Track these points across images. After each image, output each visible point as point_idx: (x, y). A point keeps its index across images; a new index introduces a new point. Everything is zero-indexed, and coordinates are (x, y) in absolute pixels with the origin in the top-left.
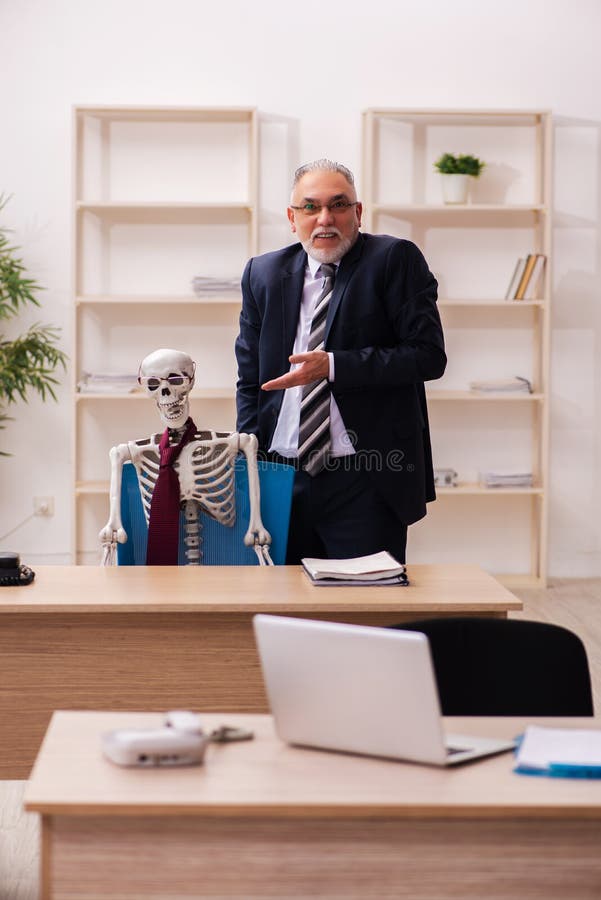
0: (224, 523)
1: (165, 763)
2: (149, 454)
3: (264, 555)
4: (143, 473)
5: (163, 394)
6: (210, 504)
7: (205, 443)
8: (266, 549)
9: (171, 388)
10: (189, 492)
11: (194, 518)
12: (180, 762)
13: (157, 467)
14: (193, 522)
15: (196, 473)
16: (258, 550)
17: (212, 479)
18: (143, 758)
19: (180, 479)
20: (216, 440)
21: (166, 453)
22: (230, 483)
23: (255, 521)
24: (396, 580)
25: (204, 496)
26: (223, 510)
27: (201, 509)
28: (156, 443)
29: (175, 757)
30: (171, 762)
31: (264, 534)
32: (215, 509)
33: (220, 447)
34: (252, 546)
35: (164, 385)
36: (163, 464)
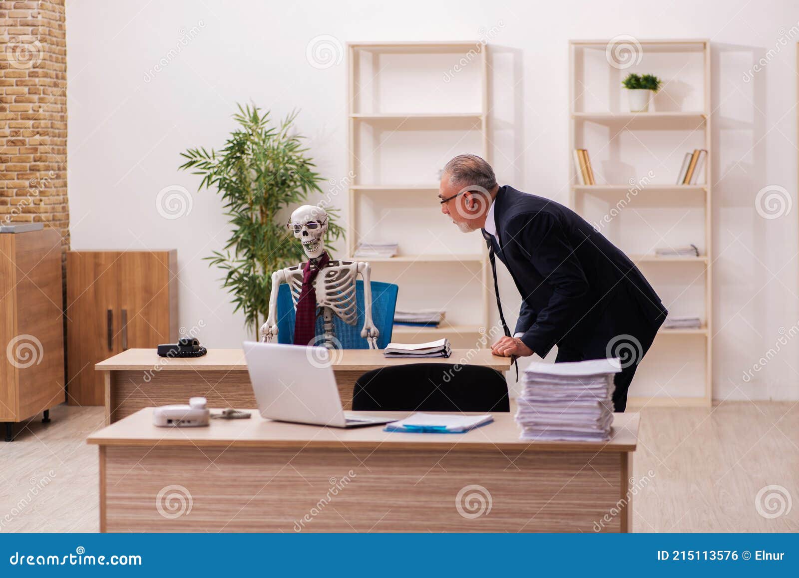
0: (348, 322)
1: (182, 424)
2: (297, 276)
3: (373, 344)
4: (294, 290)
5: (304, 235)
6: (336, 310)
7: (335, 268)
8: (375, 340)
9: (309, 231)
10: (322, 301)
11: (329, 319)
12: (192, 424)
13: (301, 284)
14: (328, 322)
15: (328, 288)
16: (369, 340)
17: (340, 292)
18: (170, 421)
19: (316, 292)
20: (342, 266)
21: (308, 274)
22: (353, 294)
23: (368, 321)
24: (440, 354)
25: (332, 303)
26: (346, 313)
27: (333, 313)
28: (302, 269)
29: (189, 422)
30: (186, 424)
31: (374, 329)
32: (340, 313)
33: (345, 271)
34: (366, 338)
35: (304, 229)
36: (305, 282)
